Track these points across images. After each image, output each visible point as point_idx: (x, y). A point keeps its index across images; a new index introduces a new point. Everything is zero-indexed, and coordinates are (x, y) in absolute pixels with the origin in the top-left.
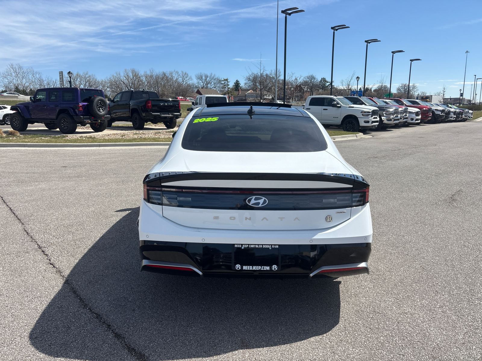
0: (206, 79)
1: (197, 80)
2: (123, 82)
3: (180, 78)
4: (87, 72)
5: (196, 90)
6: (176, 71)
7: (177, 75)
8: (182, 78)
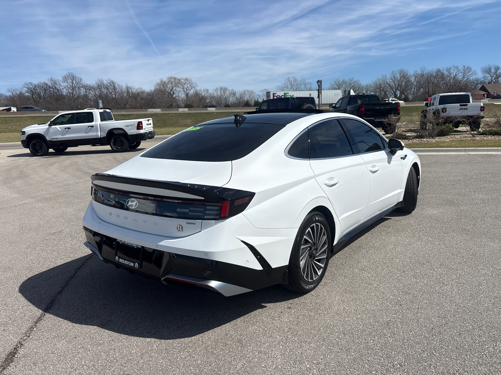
0: (496, 72)
1: (483, 74)
2: (389, 85)
3: (460, 74)
4: (353, 78)
5: (480, 86)
6: (455, 66)
7: (456, 71)
8: (462, 74)
